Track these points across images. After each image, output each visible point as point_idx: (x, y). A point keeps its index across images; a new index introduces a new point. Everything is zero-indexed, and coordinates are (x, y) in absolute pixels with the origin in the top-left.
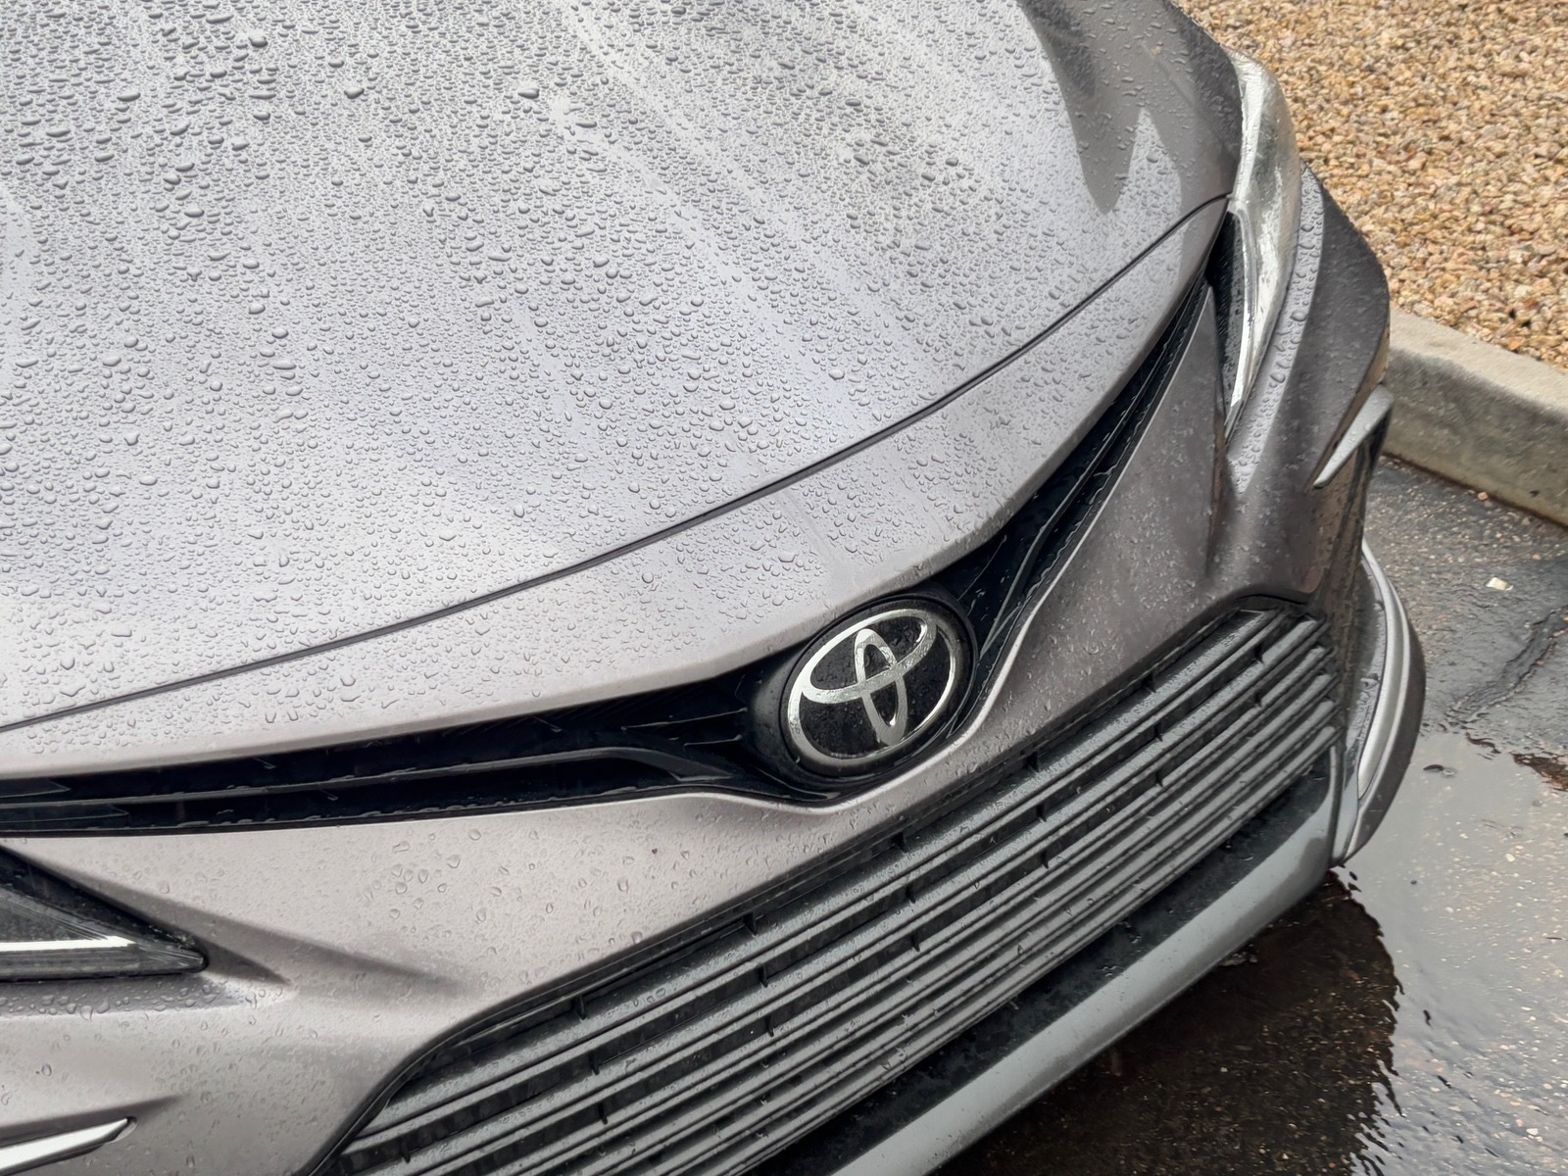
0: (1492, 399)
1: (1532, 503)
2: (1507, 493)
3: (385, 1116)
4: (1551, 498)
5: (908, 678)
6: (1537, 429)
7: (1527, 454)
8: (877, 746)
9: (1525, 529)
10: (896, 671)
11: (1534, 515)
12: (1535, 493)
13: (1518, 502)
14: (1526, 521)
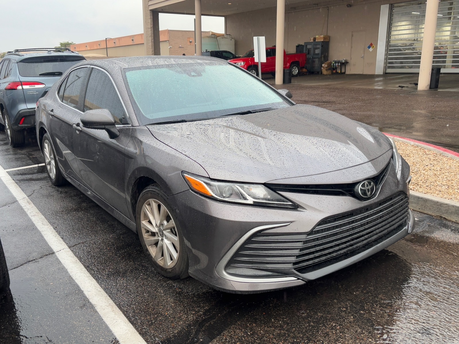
0: (412, 196)
1: (419, 210)
2: (415, 209)
3: (317, 227)
4: (422, 209)
5: (371, 188)
6: (419, 200)
7: (418, 203)
8: (367, 196)
9: (419, 214)
10: (369, 187)
11: (419, 212)
12: (419, 209)
13: (417, 210)
14: (418, 213)
